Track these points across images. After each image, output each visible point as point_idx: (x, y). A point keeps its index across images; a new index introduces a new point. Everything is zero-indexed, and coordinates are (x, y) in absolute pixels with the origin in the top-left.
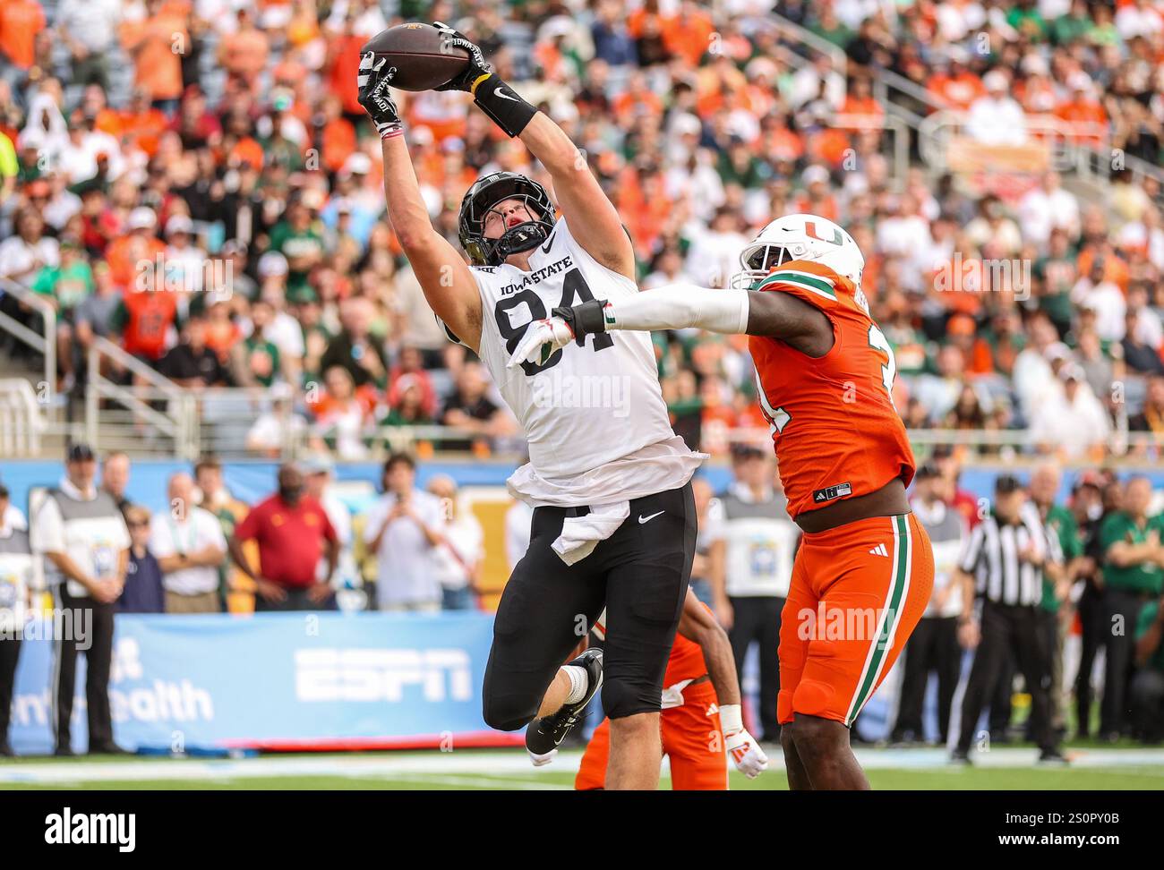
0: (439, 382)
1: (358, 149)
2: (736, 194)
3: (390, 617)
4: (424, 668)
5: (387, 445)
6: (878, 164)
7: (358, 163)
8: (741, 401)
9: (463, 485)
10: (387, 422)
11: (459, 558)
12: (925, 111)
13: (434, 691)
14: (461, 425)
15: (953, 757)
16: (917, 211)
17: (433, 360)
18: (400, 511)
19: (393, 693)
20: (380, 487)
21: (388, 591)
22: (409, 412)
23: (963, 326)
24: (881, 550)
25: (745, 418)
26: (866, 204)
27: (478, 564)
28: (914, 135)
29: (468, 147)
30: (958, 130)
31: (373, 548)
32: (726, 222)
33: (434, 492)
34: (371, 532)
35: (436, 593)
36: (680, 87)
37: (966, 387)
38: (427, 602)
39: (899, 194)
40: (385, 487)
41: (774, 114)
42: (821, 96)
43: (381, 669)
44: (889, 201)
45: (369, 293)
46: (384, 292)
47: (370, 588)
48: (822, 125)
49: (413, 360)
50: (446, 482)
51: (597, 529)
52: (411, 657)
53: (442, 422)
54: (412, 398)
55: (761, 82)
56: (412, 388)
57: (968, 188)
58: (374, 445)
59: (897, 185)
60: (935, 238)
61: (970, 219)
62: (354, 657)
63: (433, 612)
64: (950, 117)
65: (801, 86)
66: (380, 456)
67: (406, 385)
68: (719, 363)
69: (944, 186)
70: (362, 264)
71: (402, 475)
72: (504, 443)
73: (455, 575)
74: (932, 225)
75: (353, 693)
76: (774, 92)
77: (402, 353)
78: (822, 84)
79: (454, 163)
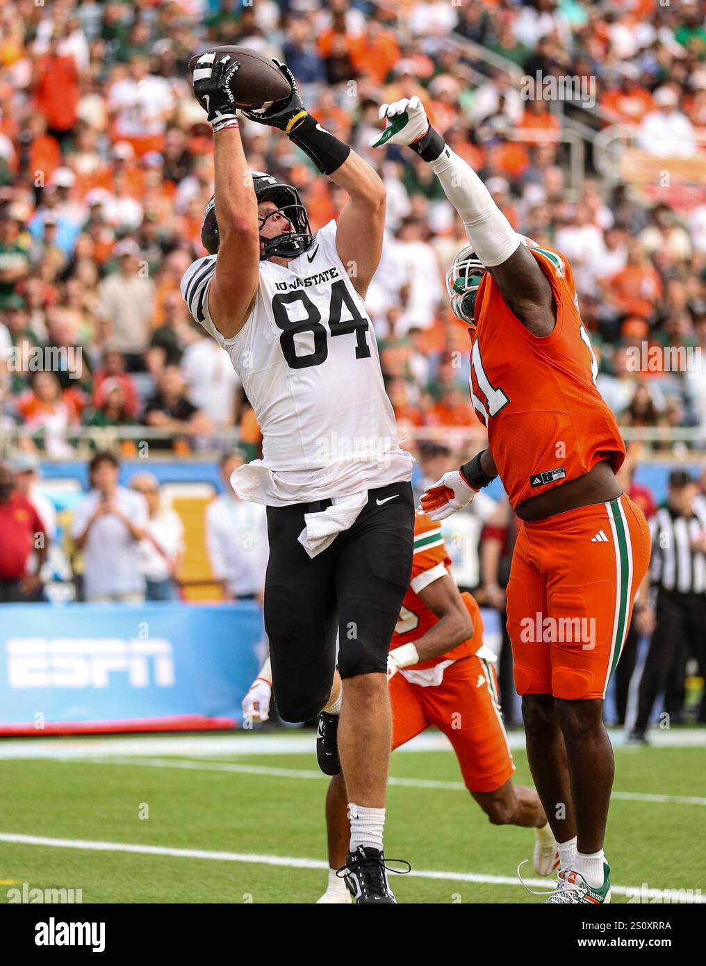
0: (141, 385)
1: (63, 164)
2: (421, 204)
3: (97, 608)
4: (129, 656)
5: (92, 445)
6: (555, 176)
7: (63, 177)
8: (427, 402)
9: (164, 482)
10: (95, 423)
11: (160, 551)
12: (599, 124)
13: (139, 677)
14: (163, 425)
15: (630, 738)
16: (591, 220)
17: (135, 364)
18: (105, 508)
19: (100, 680)
20: (86, 484)
21: (96, 583)
22: (113, 414)
23: (636, 328)
24: (601, 537)
25: (431, 417)
26: (544, 213)
27: (179, 556)
28: (589, 148)
29: (166, 161)
30: (630, 143)
31: (80, 544)
32: (411, 231)
33: (137, 489)
34: (78, 528)
35: (140, 585)
36: (367, 104)
37: (640, 386)
38: (132, 592)
39: (575, 204)
40: (92, 484)
41: (456, 128)
42: (500, 111)
43: (88, 658)
44: (565, 211)
45: (75, 301)
46: (89, 299)
47: (78, 581)
48: (502, 139)
49: (117, 364)
50: (148, 479)
51: (337, 522)
52: (116, 646)
53: (144, 422)
54: (116, 399)
55: (444, 98)
56: (115, 390)
57: (640, 197)
58: (81, 445)
59: (573, 195)
60: (609, 246)
61: (642, 227)
62: (62, 646)
63: (137, 602)
64: (623, 130)
65: (482, 102)
66: (85, 455)
67: (110, 387)
68: (407, 365)
69: (618, 197)
70: (67, 273)
71: (107, 473)
72: (203, 442)
73: (158, 567)
74: (606, 234)
75: (61, 680)
76: (456, 107)
77: (106, 357)
78: (502, 100)
79: (153, 177)
